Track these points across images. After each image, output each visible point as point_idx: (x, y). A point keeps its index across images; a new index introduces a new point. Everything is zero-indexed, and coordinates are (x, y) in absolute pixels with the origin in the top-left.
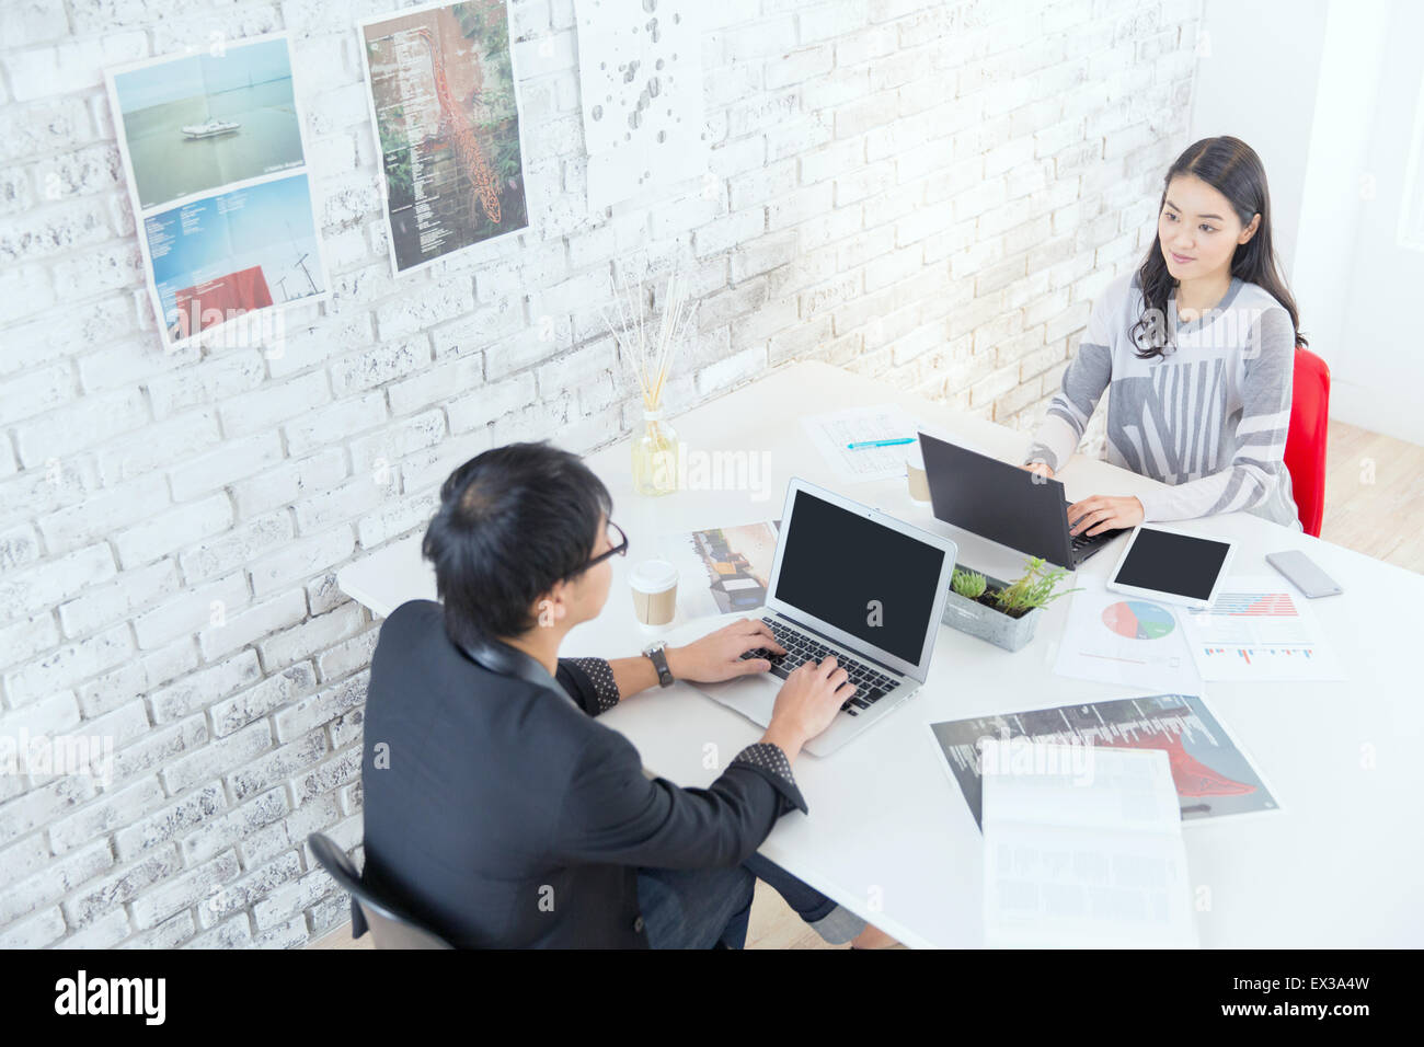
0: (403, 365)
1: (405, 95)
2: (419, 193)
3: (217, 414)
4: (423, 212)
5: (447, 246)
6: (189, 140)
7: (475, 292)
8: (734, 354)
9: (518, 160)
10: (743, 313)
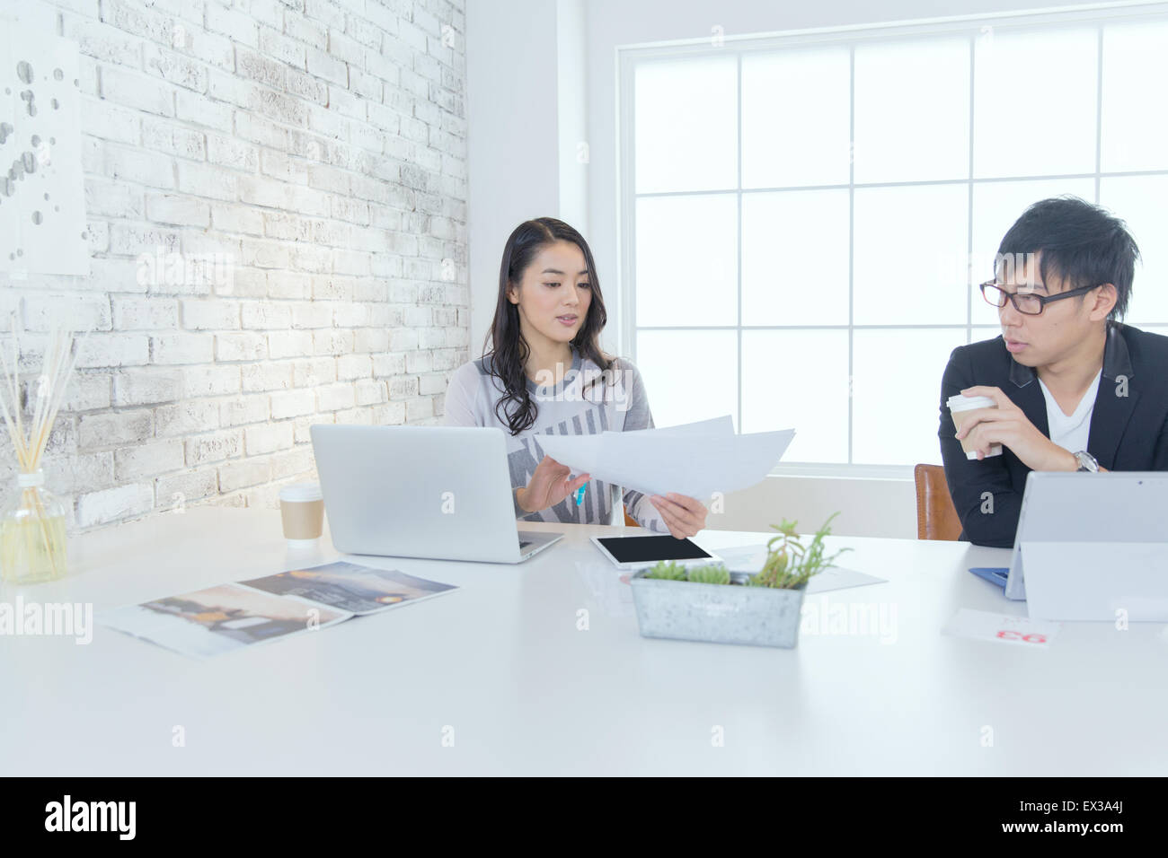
8: (119, 486)
10: (128, 443)
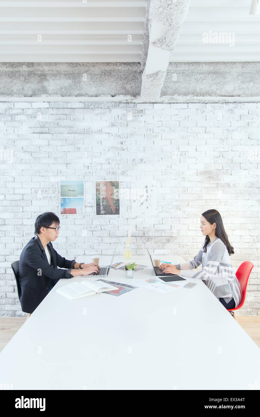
0: (96, 229)
1: (101, 191)
2: (101, 205)
3: (67, 226)
4: (102, 208)
5: (105, 214)
6: (69, 190)
7: (109, 222)
8: (163, 249)
9: (119, 204)
10: (165, 242)
